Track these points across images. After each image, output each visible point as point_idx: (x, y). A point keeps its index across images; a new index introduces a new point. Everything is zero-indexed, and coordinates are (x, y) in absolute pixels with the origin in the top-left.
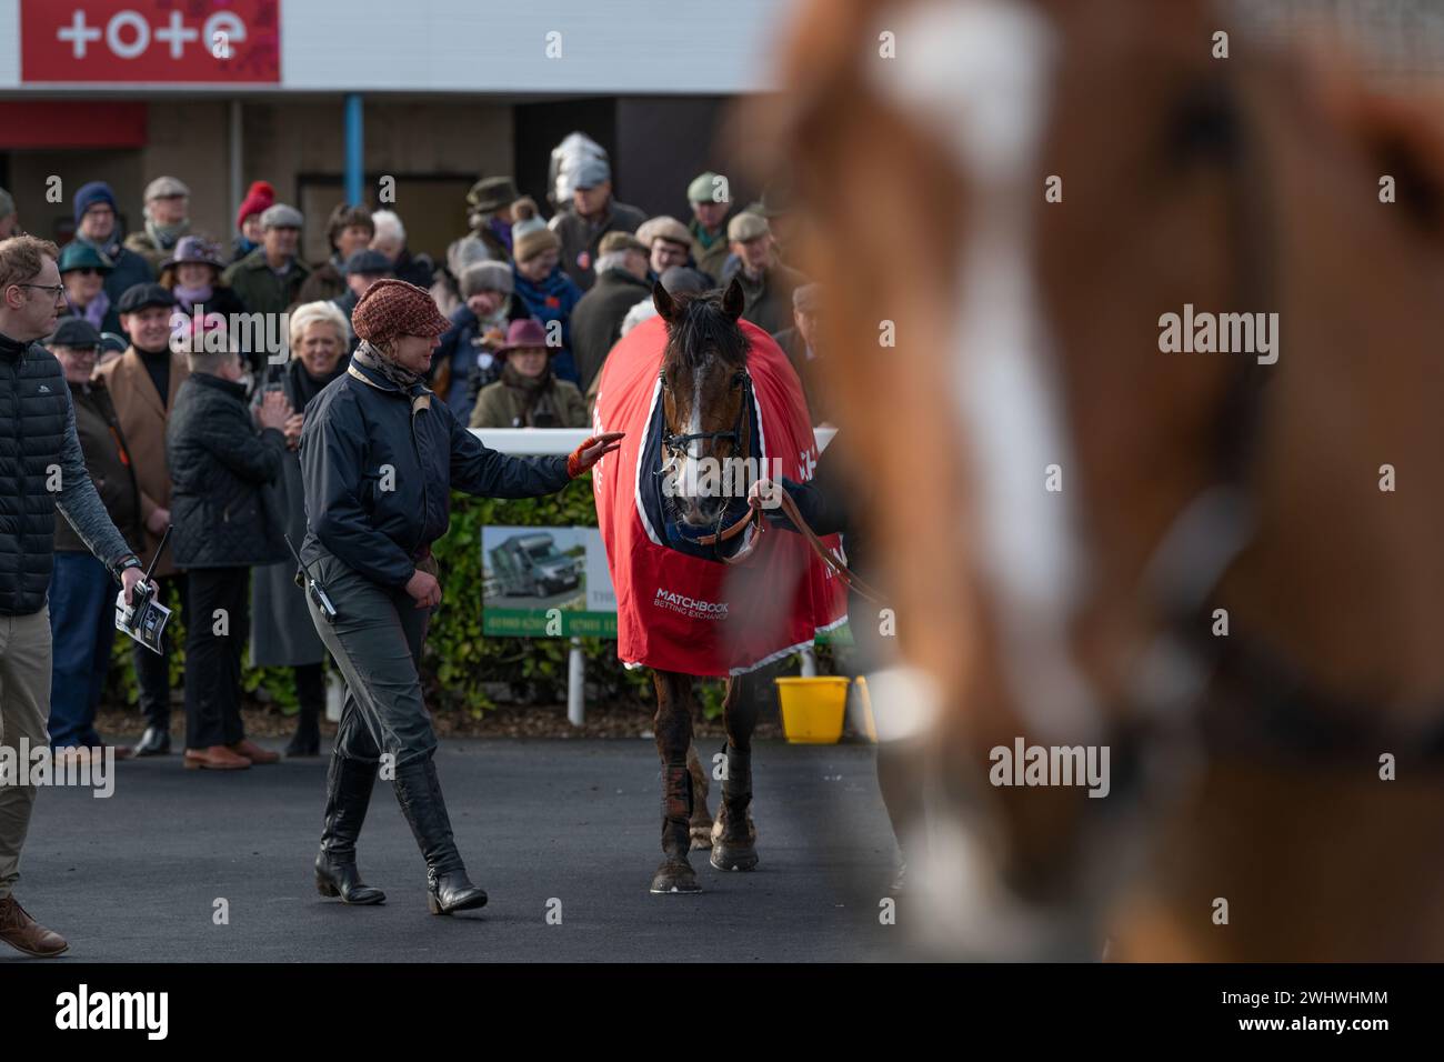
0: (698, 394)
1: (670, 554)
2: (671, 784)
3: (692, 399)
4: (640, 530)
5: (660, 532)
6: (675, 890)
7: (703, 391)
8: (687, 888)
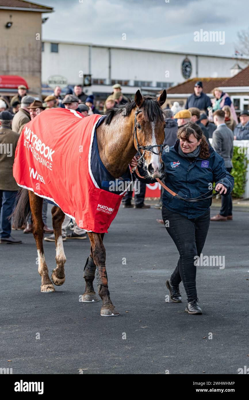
0: (153, 131)
1: (103, 191)
2: (102, 273)
3: (151, 133)
4: (91, 184)
5: (99, 184)
6: (113, 315)
7: (155, 130)
8: (116, 314)
